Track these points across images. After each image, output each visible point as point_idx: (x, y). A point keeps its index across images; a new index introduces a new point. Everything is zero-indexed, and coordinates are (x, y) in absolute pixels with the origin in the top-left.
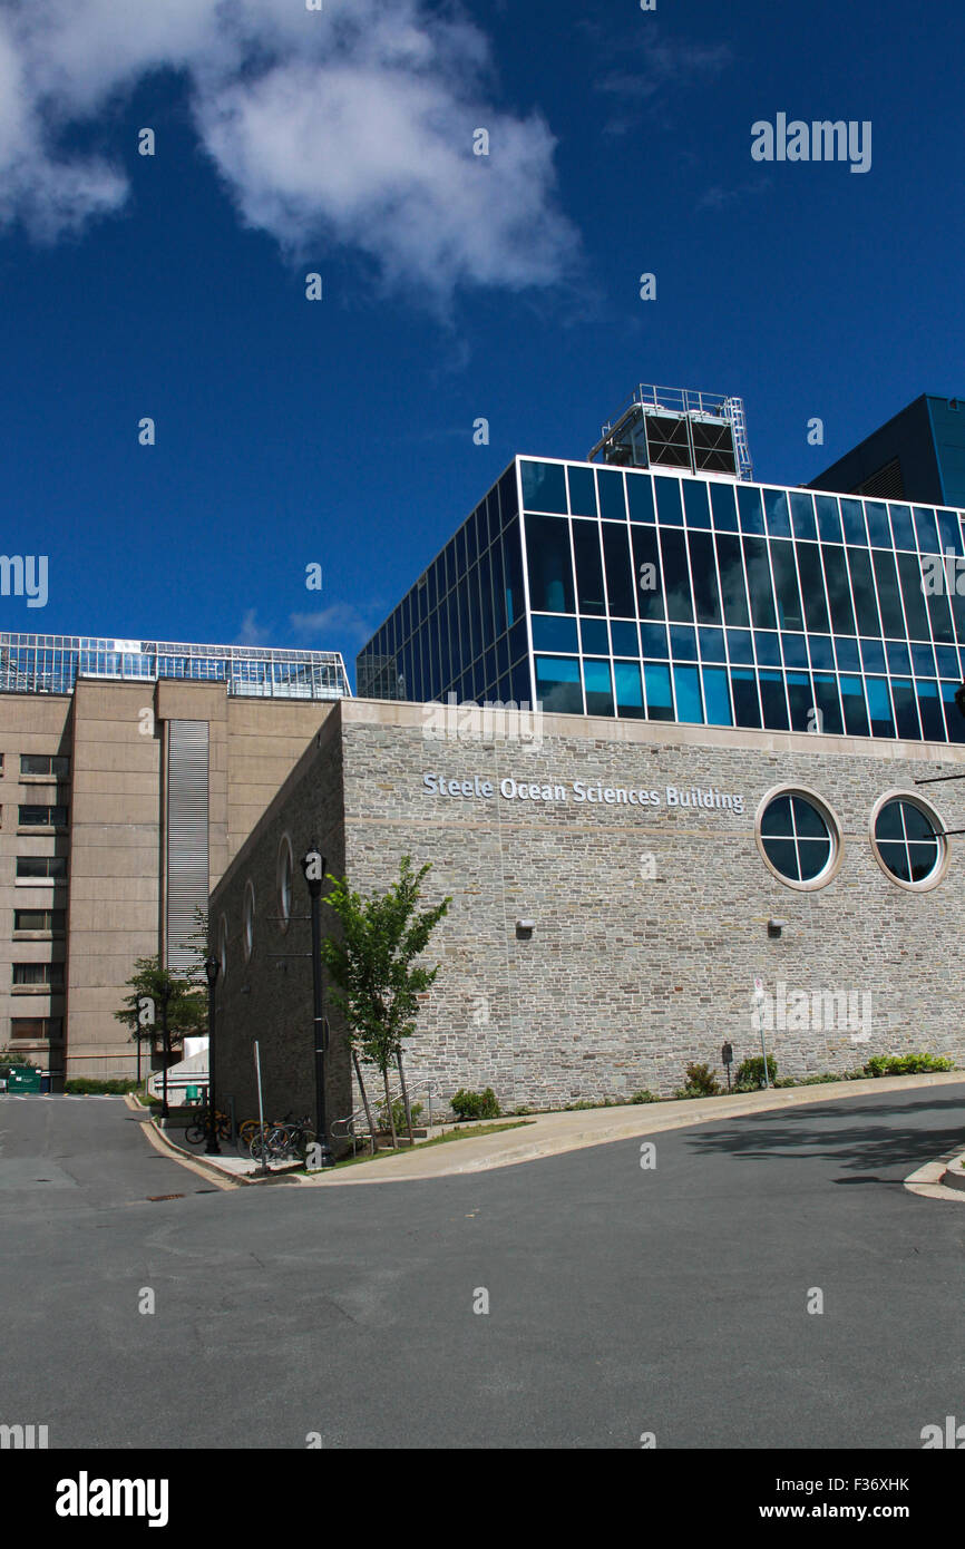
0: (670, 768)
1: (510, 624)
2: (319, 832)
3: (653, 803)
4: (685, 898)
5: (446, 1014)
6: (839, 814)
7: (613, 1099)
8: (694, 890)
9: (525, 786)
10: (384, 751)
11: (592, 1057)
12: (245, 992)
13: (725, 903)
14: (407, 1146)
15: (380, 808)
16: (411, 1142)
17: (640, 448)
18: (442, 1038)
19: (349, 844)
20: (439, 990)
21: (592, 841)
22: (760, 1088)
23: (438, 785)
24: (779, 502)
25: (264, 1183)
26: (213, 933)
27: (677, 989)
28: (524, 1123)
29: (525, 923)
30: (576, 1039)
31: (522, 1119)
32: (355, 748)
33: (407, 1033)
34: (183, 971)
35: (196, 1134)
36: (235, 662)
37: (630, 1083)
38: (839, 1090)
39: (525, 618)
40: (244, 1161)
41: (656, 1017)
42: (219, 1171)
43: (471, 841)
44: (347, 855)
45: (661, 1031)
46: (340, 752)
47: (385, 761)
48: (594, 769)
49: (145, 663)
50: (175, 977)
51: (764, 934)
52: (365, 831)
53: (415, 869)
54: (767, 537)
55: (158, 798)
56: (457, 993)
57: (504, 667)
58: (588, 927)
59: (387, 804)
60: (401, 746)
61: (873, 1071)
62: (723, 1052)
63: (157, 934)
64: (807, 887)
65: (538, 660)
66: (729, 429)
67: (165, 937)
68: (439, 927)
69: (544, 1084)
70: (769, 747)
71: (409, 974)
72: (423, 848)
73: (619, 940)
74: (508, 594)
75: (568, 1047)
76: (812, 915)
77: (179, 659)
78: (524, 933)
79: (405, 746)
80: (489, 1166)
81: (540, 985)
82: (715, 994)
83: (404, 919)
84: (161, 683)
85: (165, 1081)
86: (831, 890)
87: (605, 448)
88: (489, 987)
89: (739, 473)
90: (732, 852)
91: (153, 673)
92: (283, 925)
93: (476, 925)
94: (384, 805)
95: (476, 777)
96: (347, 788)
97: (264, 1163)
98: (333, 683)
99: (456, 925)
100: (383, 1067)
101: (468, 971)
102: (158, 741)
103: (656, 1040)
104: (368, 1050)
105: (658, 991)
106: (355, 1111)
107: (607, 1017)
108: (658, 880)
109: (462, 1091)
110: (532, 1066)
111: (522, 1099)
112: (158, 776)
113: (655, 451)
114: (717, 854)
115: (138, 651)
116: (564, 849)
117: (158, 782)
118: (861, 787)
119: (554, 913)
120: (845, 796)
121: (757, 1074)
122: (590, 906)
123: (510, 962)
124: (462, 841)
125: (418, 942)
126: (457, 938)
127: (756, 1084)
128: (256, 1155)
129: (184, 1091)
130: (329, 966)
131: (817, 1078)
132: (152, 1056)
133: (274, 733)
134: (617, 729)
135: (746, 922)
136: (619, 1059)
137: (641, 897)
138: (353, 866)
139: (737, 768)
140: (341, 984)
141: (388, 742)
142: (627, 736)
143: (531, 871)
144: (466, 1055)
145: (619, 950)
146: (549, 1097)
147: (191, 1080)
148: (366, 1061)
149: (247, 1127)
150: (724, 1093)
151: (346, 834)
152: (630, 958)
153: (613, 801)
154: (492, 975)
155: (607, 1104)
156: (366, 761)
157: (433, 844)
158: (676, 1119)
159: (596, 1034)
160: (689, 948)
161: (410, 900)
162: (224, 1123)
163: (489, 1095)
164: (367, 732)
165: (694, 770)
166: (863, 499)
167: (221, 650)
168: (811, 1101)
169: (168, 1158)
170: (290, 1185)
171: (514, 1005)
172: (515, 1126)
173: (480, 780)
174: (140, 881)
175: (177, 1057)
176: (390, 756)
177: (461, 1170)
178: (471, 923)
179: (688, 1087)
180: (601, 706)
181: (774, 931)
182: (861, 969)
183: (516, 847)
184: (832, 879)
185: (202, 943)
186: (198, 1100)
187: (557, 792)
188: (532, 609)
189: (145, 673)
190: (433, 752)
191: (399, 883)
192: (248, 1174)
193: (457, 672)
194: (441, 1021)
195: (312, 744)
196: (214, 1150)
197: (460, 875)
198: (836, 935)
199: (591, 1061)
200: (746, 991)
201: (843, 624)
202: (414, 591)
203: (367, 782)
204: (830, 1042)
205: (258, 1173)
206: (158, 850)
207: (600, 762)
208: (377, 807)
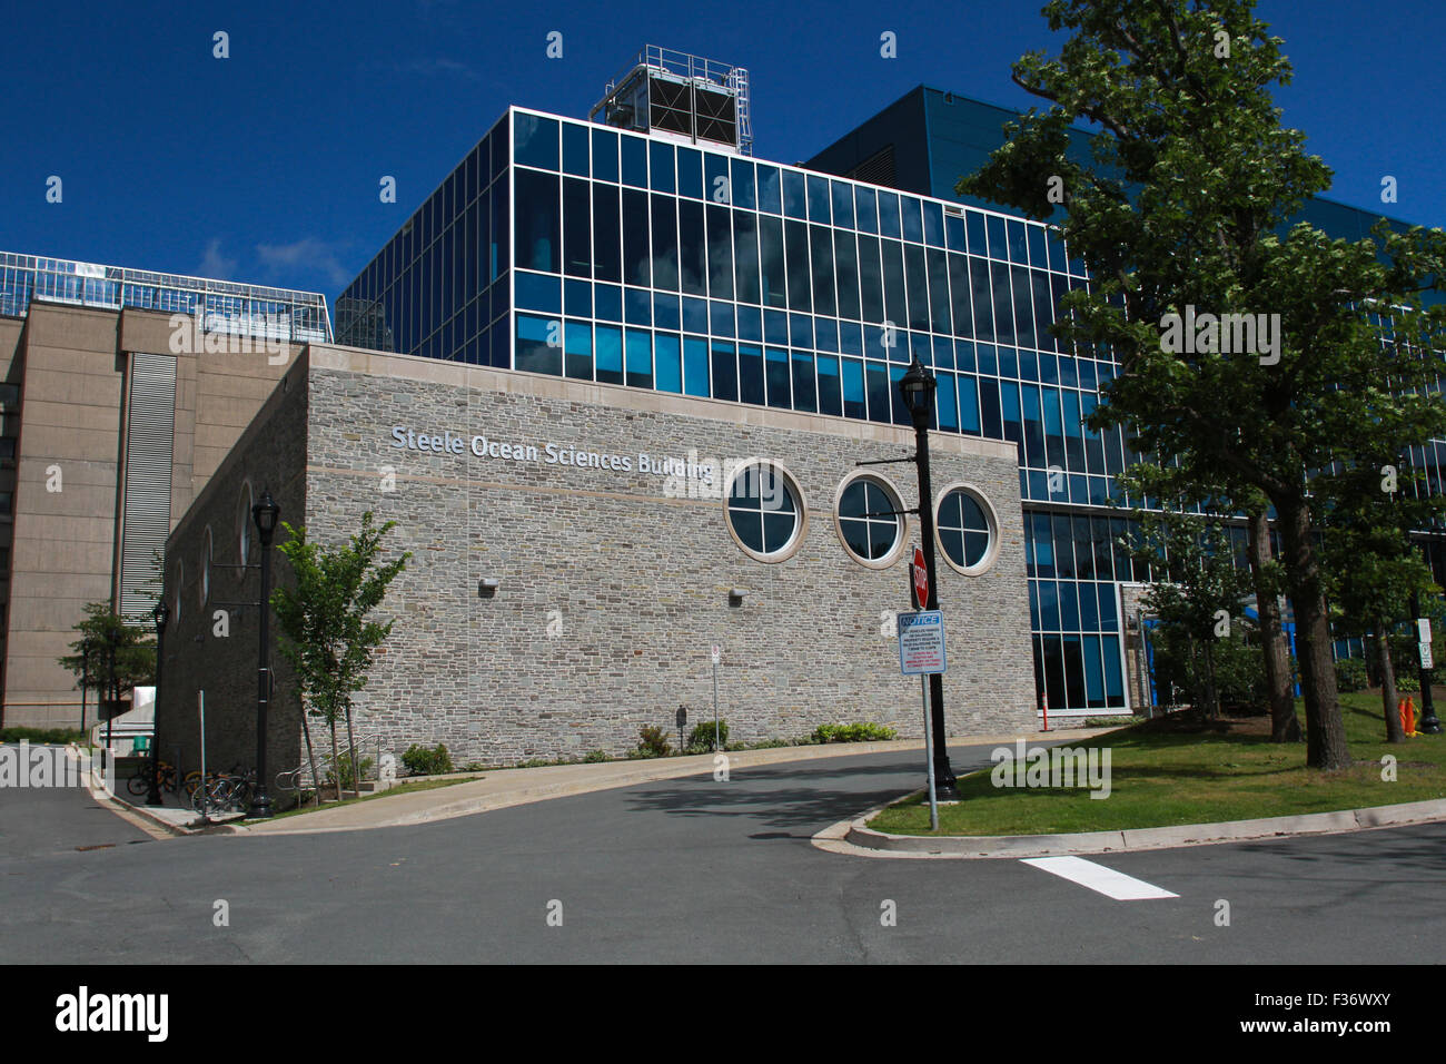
0: (643, 435)
1: (494, 279)
2: (281, 479)
3: (624, 468)
4: (651, 564)
5: (402, 669)
6: (806, 490)
7: (567, 758)
8: (659, 557)
9: (495, 444)
10: (352, 400)
11: (548, 716)
12: (198, 641)
13: (689, 571)
14: (348, 799)
15: (345, 458)
16: (356, 794)
17: (642, 110)
18: (397, 693)
19: (310, 494)
20: (397, 645)
21: (561, 503)
22: (711, 750)
23: (407, 438)
24: (772, 179)
25: (201, 833)
26: (169, 578)
27: (636, 653)
28: (473, 779)
29: (488, 582)
30: (534, 698)
31: (471, 774)
32: (322, 395)
33: (358, 687)
34: (137, 618)
35: (139, 785)
36: (210, 296)
37: (584, 743)
38: (785, 754)
39: (508, 274)
40: (185, 812)
41: (614, 679)
42: (157, 822)
43: (438, 497)
44: (307, 504)
45: (618, 692)
46: (306, 398)
47: (353, 410)
48: (568, 431)
49: (109, 291)
50: (127, 624)
51: (725, 603)
52: (328, 481)
53: (377, 523)
54: (758, 212)
55: (117, 434)
56: (415, 648)
57: (484, 322)
58: (551, 588)
59: (352, 454)
60: (370, 396)
61: (820, 738)
62: (677, 715)
63: (110, 578)
64: (770, 559)
65: (520, 318)
66: (732, 99)
67: (119, 581)
68: (398, 581)
69: (499, 741)
70: (743, 420)
71: (363, 628)
72: (387, 501)
73: (582, 602)
74: (493, 248)
75: (525, 706)
76: (772, 586)
77: (149, 288)
78: (486, 591)
79: (374, 396)
80: (431, 819)
81: (500, 644)
82: (673, 659)
83: (360, 571)
84: (126, 312)
85: (109, 731)
86: (793, 563)
87: (608, 107)
88: (448, 644)
89: (739, 145)
90: (699, 521)
91: (118, 301)
92: (240, 573)
93: (438, 582)
94: (350, 456)
95: (447, 433)
96: (311, 436)
97: (204, 814)
98: (314, 325)
99: (417, 580)
100: (331, 721)
101: (427, 627)
102: (120, 374)
103: (614, 702)
104: (316, 701)
105: (617, 654)
106: (303, 764)
107: (565, 678)
108: (625, 546)
109: (414, 746)
110: (487, 723)
111: (476, 755)
112: (118, 411)
113: (657, 114)
114: (684, 522)
115: (102, 276)
116: (532, 509)
117: (118, 418)
118: (829, 465)
119: (518, 573)
120: (813, 473)
121: (709, 737)
122: (554, 567)
123: (472, 619)
124: (428, 496)
125: (374, 596)
126: (417, 594)
127: (707, 747)
128: (198, 806)
129: (132, 741)
130: (280, 615)
131: (766, 743)
132: (100, 705)
133: (247, 373)
134: (595, 393)
135: (708, 590)
136: (575, 719)
137: (607, 561)
138: (313, 515)
139: (710, 439)
140: (292, 635)
141: (358, 391)
142: (603, 401)
143: (497, 530)
144: (420, 711)
145: (581, 612)
146: (503, 754)
147: (140, 730)
148: (313, 713)
149: (190, 778)
150: (675, 754)
151: (307, 483)
152: (591, 620)
153: (585, 464)
154: (452, 631)
155: (560, 763)
156: (333, 409)
157: (398, 498)
158: (623, 778)
159: (553, 693)
160: (651, 614)
161: (369, 554)
162: (169, 774)
163: (441, 750)
164: (335, 379)
165: (668, 439)
166: (854, 182)
167: (195, 282)
168: (756, 764)
169: (106, 808)
170: (225, 835)
171: (473, 662)
172: (462, 781)
173: (451, 435)
174: (93, 522)
175: (126, 707)
176: (358, 406)
177: (400, 822)
178: (433, 579)
179: (640, 748)
180: (580, 369)
181: (735, 601)
182: (816, 640)
183: (483, 506)
184: (795, 552)
185: (159, 589)
186: (146, 751)
187: (528, 452)
188: (516, 266)
189: (108, 301)
190: (404, 404)
191: (359, 535)
192: (187, 825)
193: (437, 323)
194: (397, 676)
195: (279, 386)
196: (155, 801)
197: (424, 530)
198: (794, 607)
199: (547, 720)
200: (704, 657)
201: (825, 304)
202: (399, 236)
203: (332, 431)
204: (781, 709)
205: (197, 824)
206: (115, 490)
207: (574, 425)
208: (342, 457)
